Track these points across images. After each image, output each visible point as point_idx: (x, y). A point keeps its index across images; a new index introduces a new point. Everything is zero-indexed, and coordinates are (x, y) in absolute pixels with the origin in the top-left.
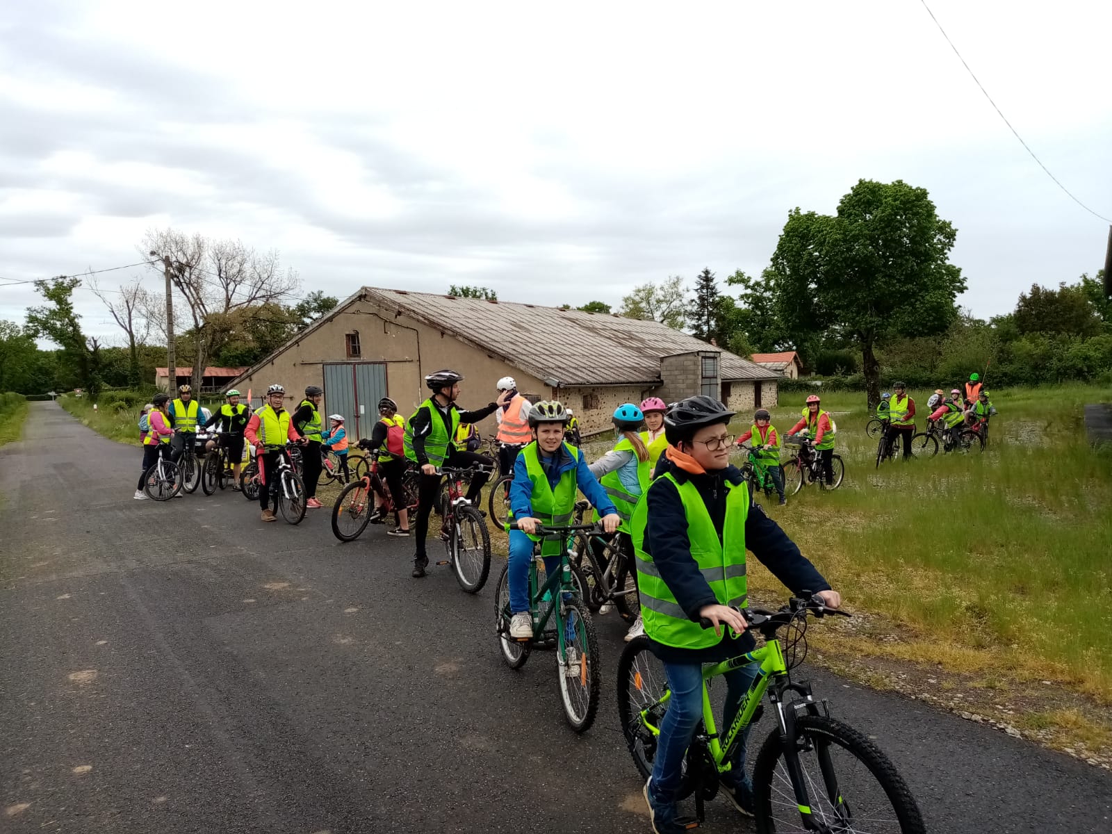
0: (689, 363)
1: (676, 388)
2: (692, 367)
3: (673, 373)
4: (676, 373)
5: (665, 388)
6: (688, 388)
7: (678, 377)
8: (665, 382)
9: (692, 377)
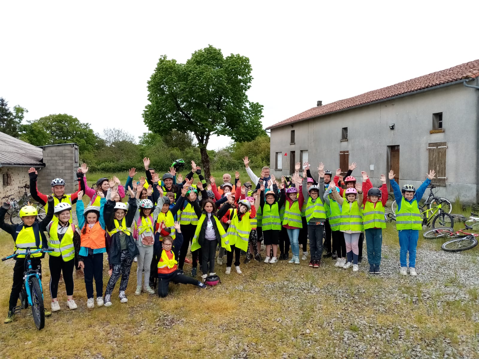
0: (67, 152)
1: (56, 169)
2: (69, 155)
3: (53, 158)
4: (56, 158)
5: (47, 169)
6: (65, 169)
7: (58, 161)
8: (47, 165)
9: (69, 161)
